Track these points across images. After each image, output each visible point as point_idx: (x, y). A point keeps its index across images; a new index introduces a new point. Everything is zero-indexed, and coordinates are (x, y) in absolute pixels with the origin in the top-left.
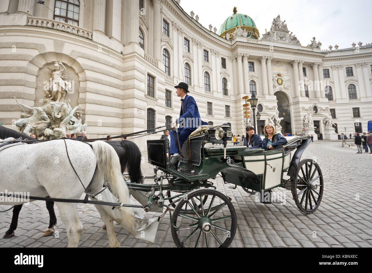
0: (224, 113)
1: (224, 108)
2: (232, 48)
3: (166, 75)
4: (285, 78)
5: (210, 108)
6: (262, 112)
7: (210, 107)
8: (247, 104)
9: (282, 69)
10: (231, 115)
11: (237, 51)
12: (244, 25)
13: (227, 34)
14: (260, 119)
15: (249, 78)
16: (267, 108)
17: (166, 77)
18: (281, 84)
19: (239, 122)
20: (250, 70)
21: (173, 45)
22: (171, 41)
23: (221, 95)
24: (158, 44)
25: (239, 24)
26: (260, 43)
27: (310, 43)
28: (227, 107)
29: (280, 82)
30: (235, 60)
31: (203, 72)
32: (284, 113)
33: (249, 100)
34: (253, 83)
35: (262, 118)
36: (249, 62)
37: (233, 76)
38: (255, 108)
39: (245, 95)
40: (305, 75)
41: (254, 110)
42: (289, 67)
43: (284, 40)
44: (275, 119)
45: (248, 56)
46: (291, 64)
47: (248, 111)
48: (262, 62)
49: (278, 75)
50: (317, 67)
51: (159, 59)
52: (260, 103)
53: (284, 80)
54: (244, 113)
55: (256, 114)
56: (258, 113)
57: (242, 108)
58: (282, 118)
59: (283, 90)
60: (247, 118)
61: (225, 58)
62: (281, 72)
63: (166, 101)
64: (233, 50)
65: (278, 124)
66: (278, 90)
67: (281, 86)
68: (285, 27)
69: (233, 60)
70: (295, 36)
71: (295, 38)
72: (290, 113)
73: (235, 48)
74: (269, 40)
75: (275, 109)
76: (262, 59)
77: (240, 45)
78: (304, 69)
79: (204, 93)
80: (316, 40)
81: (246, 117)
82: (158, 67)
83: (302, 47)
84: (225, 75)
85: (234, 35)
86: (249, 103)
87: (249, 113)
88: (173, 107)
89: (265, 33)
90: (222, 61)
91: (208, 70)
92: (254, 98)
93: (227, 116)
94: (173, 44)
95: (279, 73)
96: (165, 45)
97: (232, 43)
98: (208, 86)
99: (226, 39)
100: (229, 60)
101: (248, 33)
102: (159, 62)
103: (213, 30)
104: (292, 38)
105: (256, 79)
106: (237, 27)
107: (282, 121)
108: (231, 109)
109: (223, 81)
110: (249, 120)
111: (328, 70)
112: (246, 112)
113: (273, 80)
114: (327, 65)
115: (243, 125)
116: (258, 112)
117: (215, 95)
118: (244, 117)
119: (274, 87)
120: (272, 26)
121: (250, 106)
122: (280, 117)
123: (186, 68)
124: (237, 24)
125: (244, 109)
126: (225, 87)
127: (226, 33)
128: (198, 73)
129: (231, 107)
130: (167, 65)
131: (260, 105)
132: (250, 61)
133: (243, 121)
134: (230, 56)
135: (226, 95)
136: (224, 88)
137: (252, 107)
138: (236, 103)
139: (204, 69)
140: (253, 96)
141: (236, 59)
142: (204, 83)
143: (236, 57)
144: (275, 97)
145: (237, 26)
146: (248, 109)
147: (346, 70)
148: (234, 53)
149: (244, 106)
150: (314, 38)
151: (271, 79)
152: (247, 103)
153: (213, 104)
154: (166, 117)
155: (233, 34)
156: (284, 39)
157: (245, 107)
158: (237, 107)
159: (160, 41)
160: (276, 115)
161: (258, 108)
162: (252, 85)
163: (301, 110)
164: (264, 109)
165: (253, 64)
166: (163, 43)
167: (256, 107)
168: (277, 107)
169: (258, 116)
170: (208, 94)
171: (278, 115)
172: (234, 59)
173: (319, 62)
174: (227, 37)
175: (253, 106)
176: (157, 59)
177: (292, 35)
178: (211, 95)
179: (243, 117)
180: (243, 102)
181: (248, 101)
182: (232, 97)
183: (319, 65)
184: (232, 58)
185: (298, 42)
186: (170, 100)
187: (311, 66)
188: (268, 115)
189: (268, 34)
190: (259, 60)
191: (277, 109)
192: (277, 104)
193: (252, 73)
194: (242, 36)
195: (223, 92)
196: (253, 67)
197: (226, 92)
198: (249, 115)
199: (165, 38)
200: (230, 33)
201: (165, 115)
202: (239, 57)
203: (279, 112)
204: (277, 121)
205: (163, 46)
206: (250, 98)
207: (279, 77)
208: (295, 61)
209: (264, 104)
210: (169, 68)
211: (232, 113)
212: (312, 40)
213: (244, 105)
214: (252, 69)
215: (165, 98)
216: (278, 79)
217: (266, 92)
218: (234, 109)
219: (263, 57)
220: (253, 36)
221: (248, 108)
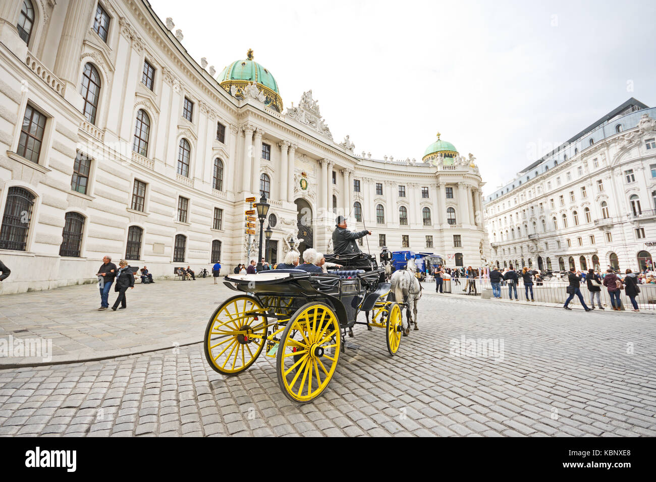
0: (211, 221)
1: (212, 213)
2: (239, 112)
3: (84, 120)
4: (311, 180)
5: (183, 209)
6: (275, 228)
7: (184, 206)
8: (253, 211)
9: (308, 167)
10: (223, 227)
11: (245, 120)
12: (262, 83)
13: (233, 87)
14: (271, 239)
15: (261, 169)
16: (282, 222)
17: (84, 124)
18: (306, 189)
19: (236, 241)
20: (264, 157)
21: (115, 64)
22: (109, 54)
23: (209, 188)
24: (74, 48)
25: (254, 78)
26: (282, 119)
27: (344, 142)
28: (218, 211)
29: (304, 184)
30: (241, 134)
31: (178, 136)
32: (305, 232)
33: (256, 205)
34: (266, 178)
35: (273, 237)
36: (264, 144)
37: (235, 160)
38: (263, 219)
39: (252, 196)
40: (335, 183)
41: (262, 222)
42: (317, 166)
43: (314, 127)
44: (292, 240)
45: (263, 133)
46: (320, 162)
47: (253, 222)
48: (282, 148)
49: (303, 174)
50: (348, 174)
51: (69, 80)
52: (274, 212)
53: (309, 184)
54: (246, 226)
55: (265, 229)
56: (268, 228)
57: (245, 216)
58: (302, 240)
59: (307, 198)
60: (250, 235)
61: (225, 124)
62: (306, 171)
63: (75, 177)
64: (239, 116)
65: (296, 248)
66: (301, 197)
67: (304, 191)
68: (317, 108)
69: (237, 133)
70: (328, 127)
71: (327, 129)
72: (312, 233)
73: (243, 113)
74: (295, 120)
75: (294, 225)
76: (284, 144)
77: (252, 112)
78: (334, 173)
79: (174, 178)
80: (349, 140)
81: (248, 232)
82: (62, 97)
83: (334, 143)
84: (221, 153)
85: (244, 92)
86: (255, 209)
87: (254, 226)
88: (92, 194)
89: (290, 107)
90: (218, 128)
91: (190, 137)
92: (264, 203)
93: (216, 228)
94: (115, 61)
95: (303, 171)
96: (92, 56)
97: (239, 104)
98: (185, 166)
99: (230, 93)
100: (232, 130)
101: (267, 98)
102: (68, 86)
103: (207, 69)
104: (324, 127)
105: (271, 172)
106: (251, 82)
107: (301, 243)
108: (225, 216)
109: (216, 164)
110: (253, 237)
111: (359, 181)
112: (248, 224)
113: (295, 179)
114: (359, 175)
115: (242, 246)
116: (269, 226)
117: (198, 185)
118: (246, 233)
119: (296, 190)
120: (301, 102)
121: (257, 215)
122: (299, 237)
123: (140, 119)
124: (252, 77)
125: (246, 219)
126: (217, 175)
127: (231, 84)
128: (167, 136)
129: (224, 213)
130: (91, 98)
131: (273, 216)
132: (265, 142)
133: (243, 239)
134: (234, 124)
135: (219, 189)
136: (216, 177)
137: (259, 216)
138: (234, 206)
139: (181, 134)
140: (263, 199)
141: (244, 131)
142: (177, 159)
143: (244, 129)
144: (296, 206)
145: (250, 79)
146: (253, 220)
147: (377, 186)
148: (241, 121)
149: (247, 213)
150: (348, 137)
151: (292, 177)
152: (253, 209)
153: (190, 203)
154: (67, 214)
155: (242, 90)
156: (314, 125)
157: (248, 216)
158: (235, 214)
159: (81, 43)
160: (294, 234)
161: (269, 220)
162: (264, 181)
163: (326, 230)
164: (278, 222)
165: (269, 147)
166: (87, 50)
167: (265, 217)
168: (297, 222)
169: (268, 233)
170: (183, 180)
171: (297, 234)
172: (239, 131)
173: (350, 168)
174: (231, 90)
175: (262, 216)
176: (65, 78)
177: (325, 123)
178: (190, 184)
179: (243, 231)
180: (247, 207)
181: (255, 207)
182: (229, 194)
183: (350, 173)
184: (237, 129)
185: (330, 135)
186: (87, 178)
187: (342, 171)
188: (283, 233)
189: (295, 111)
190: (279, 144)
191: (296, 225)
192: (297, 217)
193: (266, 162)
194: (257, 99)
195: (214, 183)
196: (269, 154)
197: (218, 185)
198: (253, 229)
199: (95, 41)
200: (239, 87)
201: (64, 209)
202: (248, 131)
203: (298, 230)
204: (295, 243)
205: (86, 55)
206: (258, 201)
207: (304, 178)
208: (325, 160)
209: (279, 215)
210: (96, 108)
211: (225, 224)
212: (346, 138)
213: (248, 211)
214: (267, 155)
215: (72, 171)
216: (302, 180)
217: (284, 196)
218: (230, 217)
219: (285, 142)
220: (274, 105)
221: (254, 218)
